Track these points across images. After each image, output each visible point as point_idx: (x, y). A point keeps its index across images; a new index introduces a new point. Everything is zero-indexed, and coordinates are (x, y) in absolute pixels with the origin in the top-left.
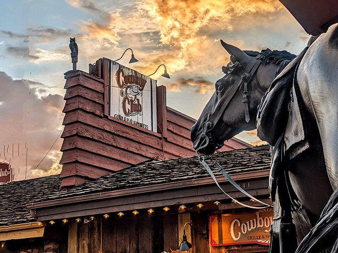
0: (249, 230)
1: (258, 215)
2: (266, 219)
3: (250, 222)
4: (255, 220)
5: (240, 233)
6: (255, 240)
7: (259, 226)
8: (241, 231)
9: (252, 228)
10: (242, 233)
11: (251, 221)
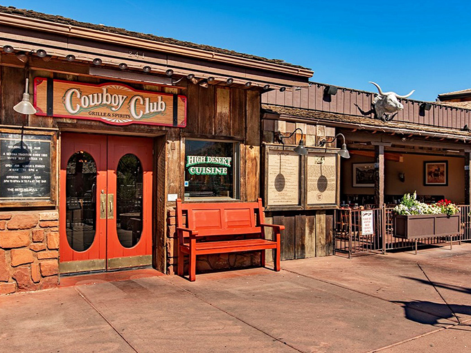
0: (92, 104)
1: (105, 90)
2: (115, 97)
3: (93, 96)
4: (100, 95)
5: (79, 106)
6: (99, 117)
7: (105, 102)
8: (80, 104)
9: (96, 102)
10: (81, 107)
11: (95, 95)
